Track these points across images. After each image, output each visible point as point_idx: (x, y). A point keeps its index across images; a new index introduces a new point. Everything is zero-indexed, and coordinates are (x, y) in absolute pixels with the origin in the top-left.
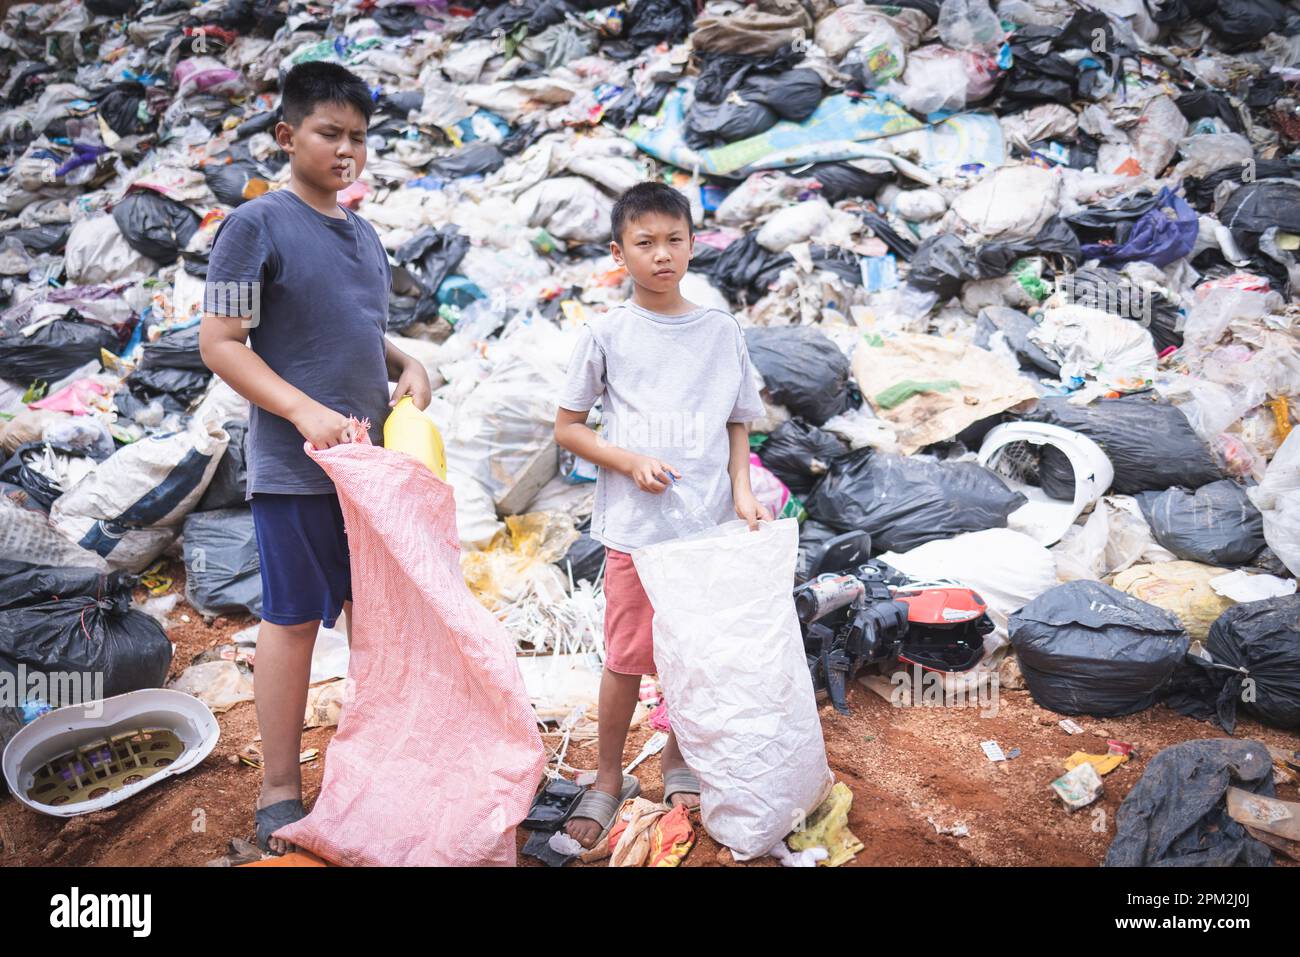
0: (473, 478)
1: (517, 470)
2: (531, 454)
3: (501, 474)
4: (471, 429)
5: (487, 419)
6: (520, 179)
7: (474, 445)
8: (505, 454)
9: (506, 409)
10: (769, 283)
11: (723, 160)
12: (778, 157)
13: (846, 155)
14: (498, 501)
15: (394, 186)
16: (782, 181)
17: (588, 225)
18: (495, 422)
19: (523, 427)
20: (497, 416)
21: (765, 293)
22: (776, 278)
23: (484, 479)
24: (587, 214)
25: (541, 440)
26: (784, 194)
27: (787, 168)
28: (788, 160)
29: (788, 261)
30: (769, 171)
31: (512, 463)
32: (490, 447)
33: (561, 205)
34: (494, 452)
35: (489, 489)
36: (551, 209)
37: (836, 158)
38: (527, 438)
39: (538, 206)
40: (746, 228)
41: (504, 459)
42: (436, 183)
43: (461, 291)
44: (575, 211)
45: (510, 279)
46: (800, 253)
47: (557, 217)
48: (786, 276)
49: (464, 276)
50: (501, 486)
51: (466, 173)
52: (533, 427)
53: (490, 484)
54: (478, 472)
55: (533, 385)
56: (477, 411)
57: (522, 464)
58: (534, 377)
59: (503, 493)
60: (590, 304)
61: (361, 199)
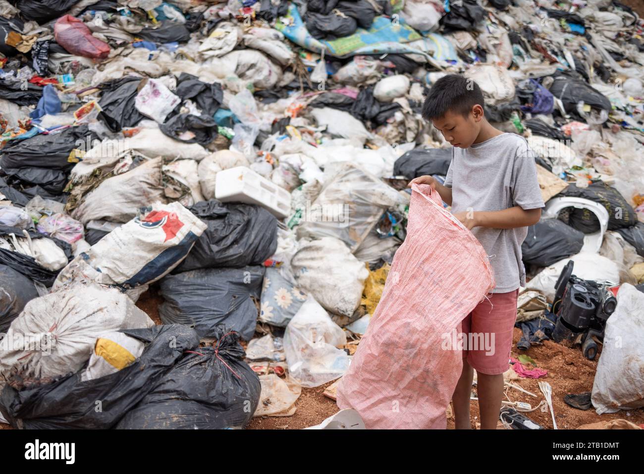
0: (339, 239)
1: (362, 234)
2: (370, 223)
3: (355, 236)
5: (347, 204)
6: (220, 49)
8: (357, 224)
9: (358, 198)
10: (387, 118)
11: (339, 47)
12: (369, 49)
13: (404, 51)
14: (354, 251)
15: (124, 44)
16: (375, 63)
17: (267, 79)
18: (352, 206)
19: (367, 208)
20: (354, 203)
21: (385, 123)
22: (393, 115)
23: (346, 239)
24: (265, 72)
25: (375, 215)
26: (378, 69)
27: (376, 55)
28: (375, 51)
29: (398, 107)
30: (366, 55)
31: (360, 230)
33: (252, 66)
34: (351, 223)
35: (348, 245)
36: (246, 68)
37: (399, 52)
38: (368, 215)
39: (238, 66)
40: (361, 88)
41: (357, 228)
42: (153, 45)
43: (228, 118)
44: (259, 71)
45: (247, 111)
46: (402, 102)
47: (249, 73)
48: (399, 116)
49: (227, 109)
50: (355, 242)
51: (170, 41)
52: (372, 208)
53: (350, 242)
54: (342, 235)
55: (367, 183)
56: (338, 199)
57: (365, 229)
58: (365, 178)
59: (355, 247)
60: (297, 128)
61: (108, 52)
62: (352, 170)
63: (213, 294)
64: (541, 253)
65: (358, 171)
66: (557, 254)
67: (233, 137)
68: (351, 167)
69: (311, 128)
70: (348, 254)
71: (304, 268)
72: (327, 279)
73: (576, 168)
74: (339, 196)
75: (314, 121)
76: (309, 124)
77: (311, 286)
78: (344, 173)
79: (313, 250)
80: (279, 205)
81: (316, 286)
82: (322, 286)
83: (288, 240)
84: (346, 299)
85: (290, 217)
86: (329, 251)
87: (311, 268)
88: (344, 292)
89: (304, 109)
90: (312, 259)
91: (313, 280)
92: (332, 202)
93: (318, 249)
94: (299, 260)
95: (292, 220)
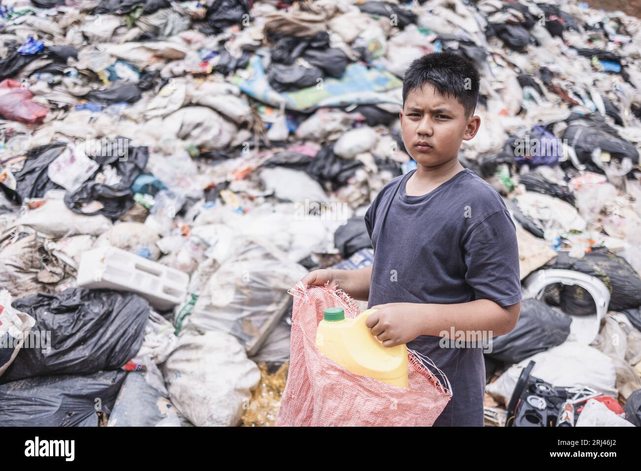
0: (230, 334)
1: (262, 325)
2: (271, 313)
3: (252, 330)
4: (226, 297)
5: (239, 290)
6: (165, 107)
7: (228, 309)
8: (254, 314)
9: (254, 281)
10: (348, 178)
11: (300, 100)
12: (335, 100)
13: (375, 101)
14: (249, 349)
15: (66, 108)
16: (339, 116)
17: (216, 138)
18: (245, 291)
19: (266, 294)
20: (248, 287)
21: (345, 184)
22: (353, 175)
23: (238, 334)
24: (214, 132)
25: (278, 303)
26: (345, 122)
27: (343, 107)
28: (342, 103)
29: (360, 165)
30: (331, 108)
31: (258, 321)
32: (242, 311)
33: (198, 125)
34: (245, 314)
35: (241, 340)
36: (191, 127)
37: (371, 102)
38: (268, 302)
39: (182, 126)
40: (323, 144)
41: (253, 319)
42: (97, 108)
43: (153, 185)
44: (207, 130)
46: (366, 159)
47: (195, 133)
48: (361, 175)
49: (151, 174)
50: (251, 337)
51: (118, 101)
52: (273, 293)
53: (243, 337)
54: (234, 329)
55: (268, 262)
56: (229, 284)
57: (265, 320)
58: (268, 256)
59: (252, 344)
60: (237, 193)
61: (44, 117)
62: (252, 246)
63: (40, 412)
64: (508, 346)
65: (259, 247)
66: (529, 347)
67: (152, 207)
68: (251, 243)
69: (255, 193)
70: (238, 353)
71: (177, 372)
72: (198, 389)
73: (575, 232)
74: (231, 279)
75: (261, 185)
76: (254, 188)
77: (181, 396)
78: (242, 250)
79: (192, 349)
80: (167, 291)
81: (185, 398)
82: (191, 398)
83: (160, 337)
84: (215, 417)
85: (183, 305)
86: (211, 350)
87: (184, 372)
88: (213, 407)
89: (253, 171)
90: (188, 360)
91: (184, 389)
92: (222, 286)
93: (197, 347)
94: (174, 361)
95: (184, 309)
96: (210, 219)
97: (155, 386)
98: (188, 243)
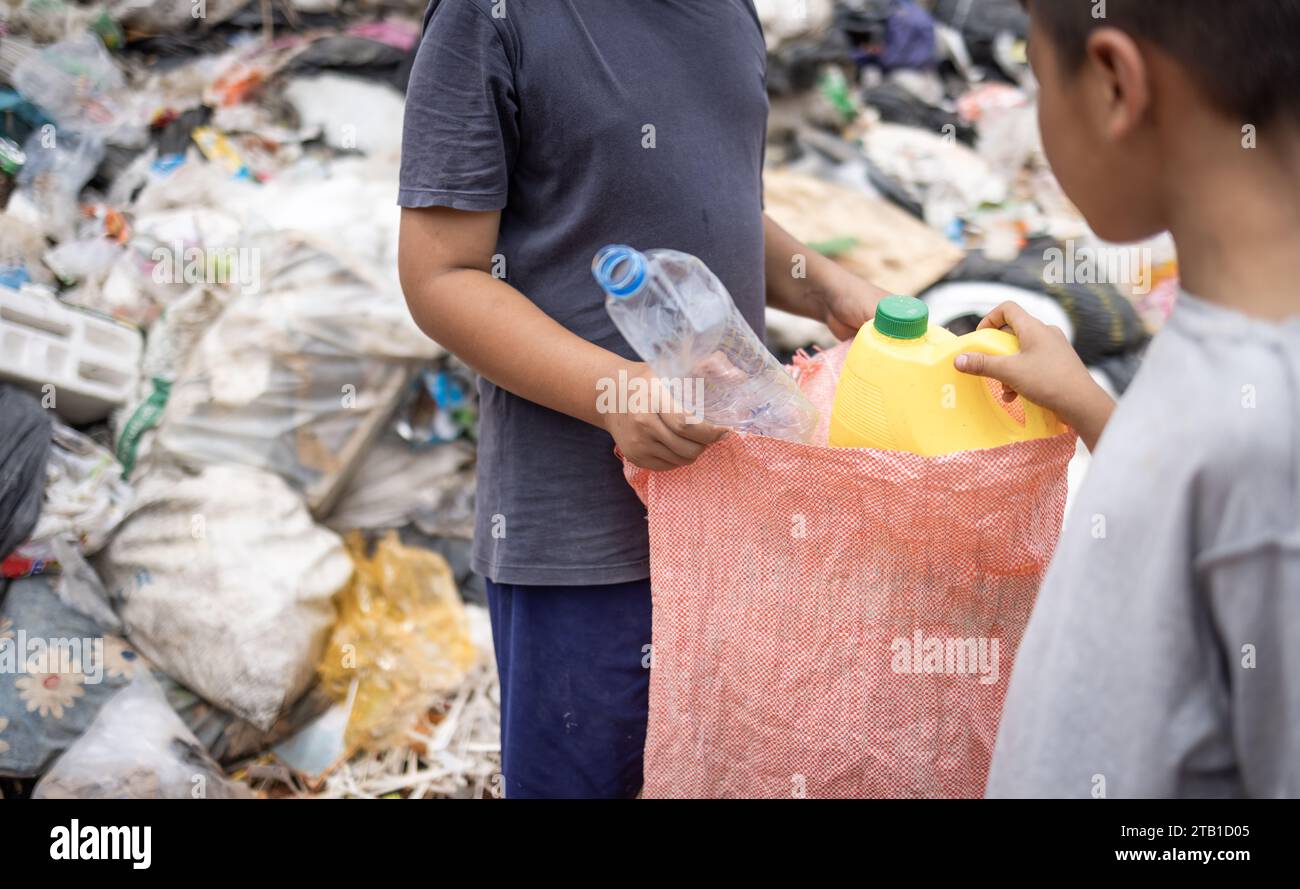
0: (266, 469)
1: (343, 444)
2: (362, 414)
3: (318, 456)
4: (247, 382)
5: (280, 363)
7: (259, 409)
8: (321, 419)
9: (317, 340)
14: (315, 503)
18: (298, 365)
19: (348, 367)
20: (302, 354)
23: (287, 468)
25: (380, 387)
31: (332, 434)
32: (290, 412)
34: (299, 420)
35: (293, 483)
41: (321, 430)
43: (14, 114)
45: (80, 92)
49: (6, 88)
50: (317, 474)
52: (365, 367)
53: (300, 476)
54: (275, 456)
55: (347, 292)
56: (253, 349)
57: (351, 432)
58: (344, 277)
59: (321, 489)
60: (234, 134)
62: (302, 255)
65: (322, 257)
67: (18, 168)
68: (301, 246)
69: (276, 134)
70: (288, 515)
71: (141, 572)
72: (202, 609)
73: (988, 206)
74: (257, 336)
75: (288, 116)
76: (274, 122)
77: (157, 629)
78: (279, 263)
79: (173, 512)
80: (89, 372)
81: (169, 630)
82: (186, 632)
83: (85, 487)
84: (254, 671)
85: (133, 406)
86: (221, 512)
87: (159, 570)
88: (248, 649)
89: (266, 84)
90: (167, 541)
91: (164, 611)
92: (237, 355)
93: (187, 507)
94: (130, 545)
95: (138, 413)
96: (175, 194)
97: (84, 609)
98: (128, 256)
